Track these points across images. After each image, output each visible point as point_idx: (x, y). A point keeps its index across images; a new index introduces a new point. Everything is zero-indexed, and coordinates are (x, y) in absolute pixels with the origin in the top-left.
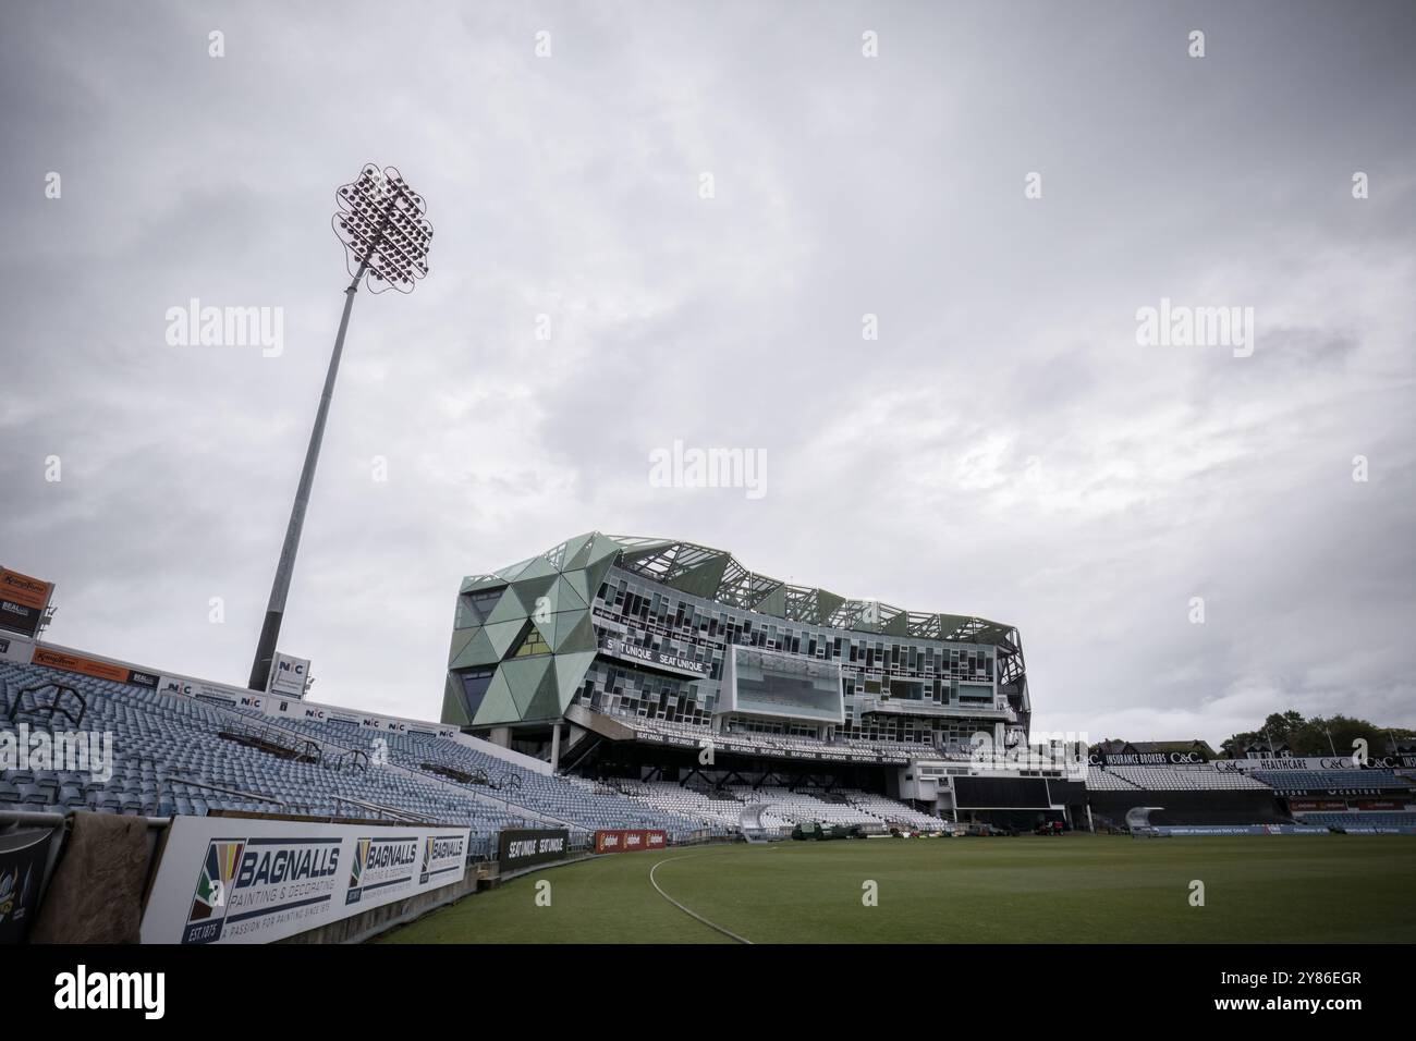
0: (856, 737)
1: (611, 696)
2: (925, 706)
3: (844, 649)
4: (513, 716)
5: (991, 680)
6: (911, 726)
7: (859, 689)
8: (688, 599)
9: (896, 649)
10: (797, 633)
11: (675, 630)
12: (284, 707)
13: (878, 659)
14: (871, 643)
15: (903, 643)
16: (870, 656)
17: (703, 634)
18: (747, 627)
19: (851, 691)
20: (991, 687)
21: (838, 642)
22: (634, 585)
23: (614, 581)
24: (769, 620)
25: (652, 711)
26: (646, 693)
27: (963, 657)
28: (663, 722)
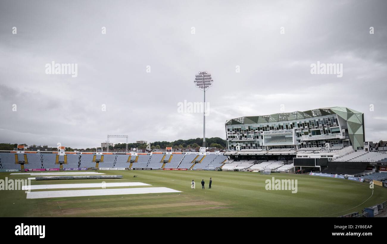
0: (305, 147)
2: (322, 137)
3: (296, 125)
5: (338, 125)
6: (320, 143)
7: (303, 135)
8: (250, 125)
9: (310, 121)
10: (281, 124)
11: (249, 132)
13: (306, 125)
14: (303, 122)
15: (312, 119)
16: (303, 125)
17: (256, 131)
18: (268, 126)
19: (301, 135)
20: (339, 128)
21: (294, 124)
22: (236, 127)
23: (231, 127)
24: (273, 123)
25: (249, 148)
26: (246, 145)
27: (329, 120)
28: (253, 150)
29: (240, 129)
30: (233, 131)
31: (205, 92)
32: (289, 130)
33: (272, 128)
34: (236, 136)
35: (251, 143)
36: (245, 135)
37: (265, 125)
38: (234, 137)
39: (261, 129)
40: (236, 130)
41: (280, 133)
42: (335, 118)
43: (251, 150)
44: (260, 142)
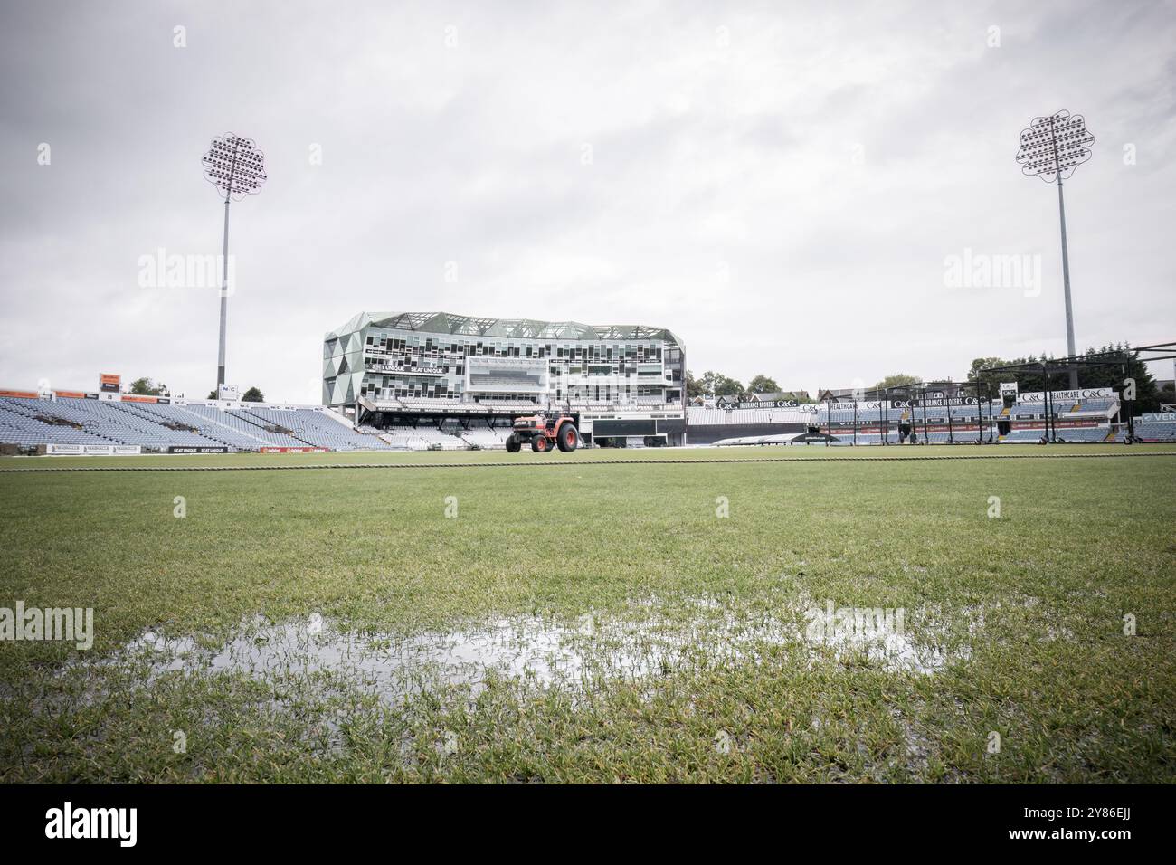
1: (388, 390)
2: (614, 380)
3: (554, 350)
4: (343, 401)
5: (660, 361)
7: (566, 373)
8: (432, 336)
9: (591, 347)
10: (517, 343)
11: (426, 353)
12: (229, 405)
13: (579, 354)
14: (573, 345)
15: (596, 343)
16: (572, 353)
17: (446, 353)
18: (480, 345)
19: (560, 374)
20: (660, 366)
21: (548, 348)
22: (392, 335)
23: (377, 334)
24: (495, 340)
25: (418, 394)
26: (412, 386)
27: (640, 349)
28: (427, 399)
29: (404, 342)
30: (382, 344)
32: (531, 359)
33: (489, 351)
34: (387, 362)
35: (426, 381)
36: (413, 359)
37: (472, 341)
38: (381, 362)
39: (461, 349)
40: (391, 344)
41: (510, 363)
42: (657, 347)
43: (421, 399)
44: (451, 380)
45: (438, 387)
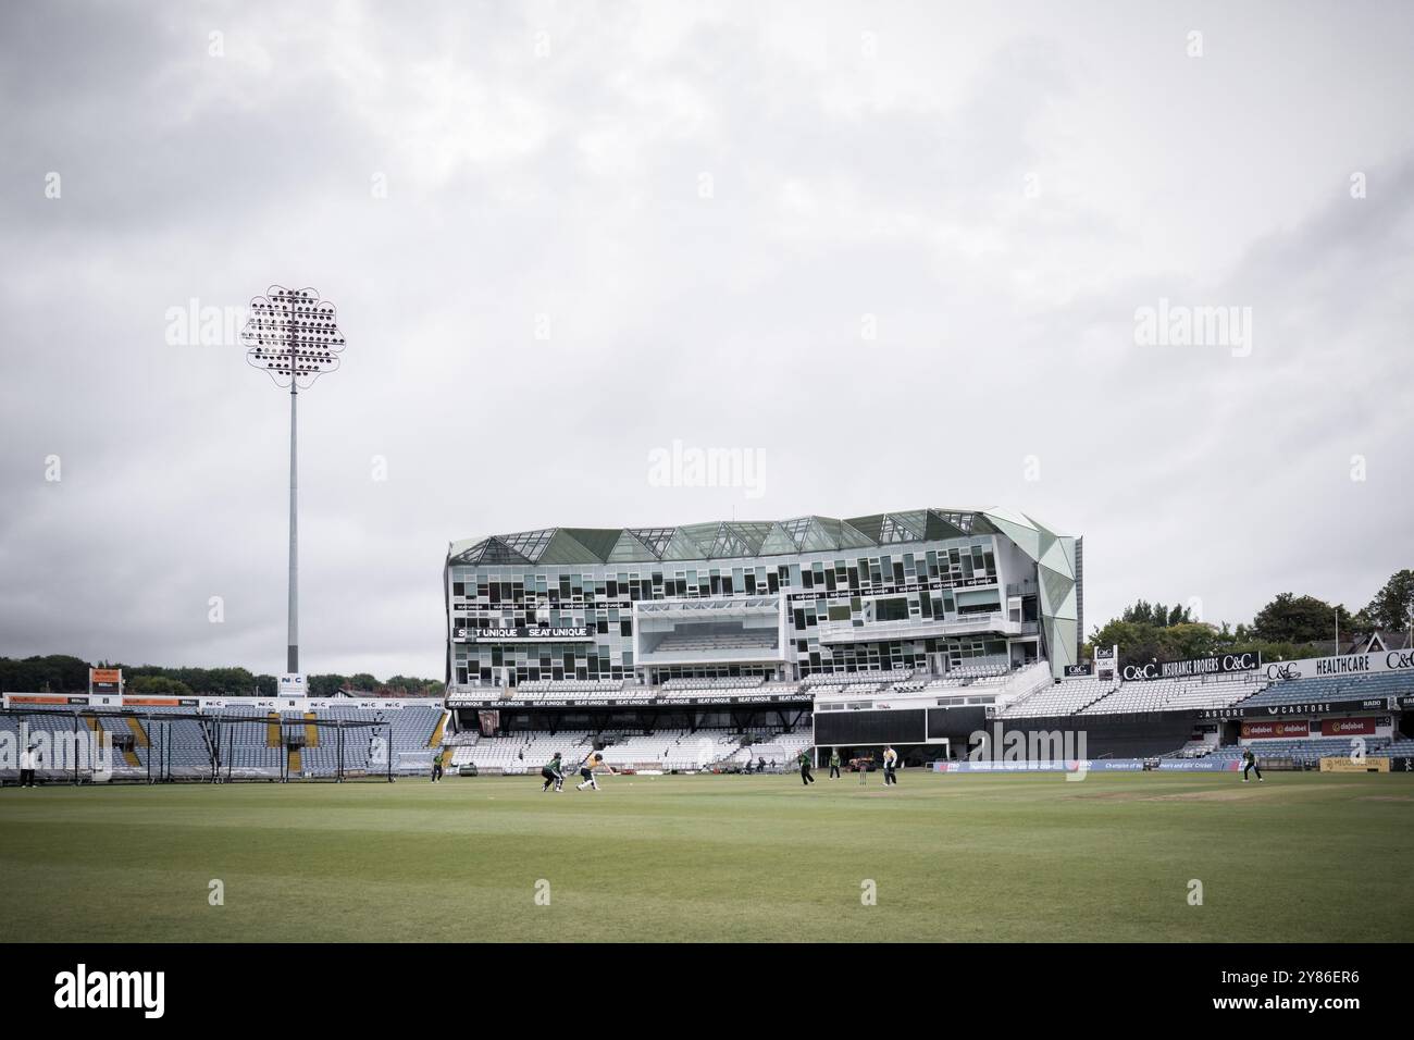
0: (830, 671)
1: (504, 670)
2: (914, 626)
3: (795, 576)
5: (994, 580)
6: (899, 651)
7: (824, 618)
8: (568, 570)
9: (864, 563)
10: (725, 569)
11: (562, 601)
12: (292, 703)
13: (843, 580)
14: (828, 563)
15: (871, 554)
16: (830, 578)
17: (599, 598)
18: (658, 579)
19: (812, 621)
20: (997, 590)
21: (784, 570)
22: (497, 575)
23: (470, 578)
24: (685, 567)
25: (558, 675)
26: (545, 661)
27: (955, 558)
28: (575, 683)
29: (521, 585)
30: (481, 593)
31: (294, 393)
32: (757, 597)
33: (676, 588)
34: (496, 622)
35: (570, 651)
37: (644, 573)
38: (485, 624)
39: (623, 588)
40: (495, 592)
41: (717, 608)
42: (985, 549)
43: (566, 683)
44: (614, 646)
45: (592, 660)
